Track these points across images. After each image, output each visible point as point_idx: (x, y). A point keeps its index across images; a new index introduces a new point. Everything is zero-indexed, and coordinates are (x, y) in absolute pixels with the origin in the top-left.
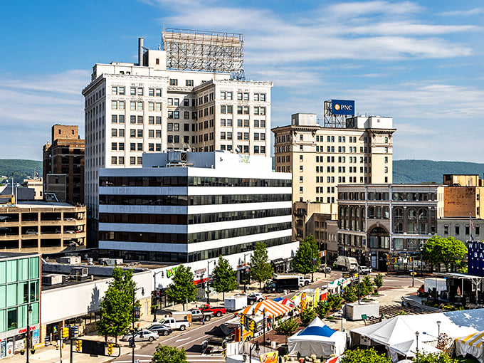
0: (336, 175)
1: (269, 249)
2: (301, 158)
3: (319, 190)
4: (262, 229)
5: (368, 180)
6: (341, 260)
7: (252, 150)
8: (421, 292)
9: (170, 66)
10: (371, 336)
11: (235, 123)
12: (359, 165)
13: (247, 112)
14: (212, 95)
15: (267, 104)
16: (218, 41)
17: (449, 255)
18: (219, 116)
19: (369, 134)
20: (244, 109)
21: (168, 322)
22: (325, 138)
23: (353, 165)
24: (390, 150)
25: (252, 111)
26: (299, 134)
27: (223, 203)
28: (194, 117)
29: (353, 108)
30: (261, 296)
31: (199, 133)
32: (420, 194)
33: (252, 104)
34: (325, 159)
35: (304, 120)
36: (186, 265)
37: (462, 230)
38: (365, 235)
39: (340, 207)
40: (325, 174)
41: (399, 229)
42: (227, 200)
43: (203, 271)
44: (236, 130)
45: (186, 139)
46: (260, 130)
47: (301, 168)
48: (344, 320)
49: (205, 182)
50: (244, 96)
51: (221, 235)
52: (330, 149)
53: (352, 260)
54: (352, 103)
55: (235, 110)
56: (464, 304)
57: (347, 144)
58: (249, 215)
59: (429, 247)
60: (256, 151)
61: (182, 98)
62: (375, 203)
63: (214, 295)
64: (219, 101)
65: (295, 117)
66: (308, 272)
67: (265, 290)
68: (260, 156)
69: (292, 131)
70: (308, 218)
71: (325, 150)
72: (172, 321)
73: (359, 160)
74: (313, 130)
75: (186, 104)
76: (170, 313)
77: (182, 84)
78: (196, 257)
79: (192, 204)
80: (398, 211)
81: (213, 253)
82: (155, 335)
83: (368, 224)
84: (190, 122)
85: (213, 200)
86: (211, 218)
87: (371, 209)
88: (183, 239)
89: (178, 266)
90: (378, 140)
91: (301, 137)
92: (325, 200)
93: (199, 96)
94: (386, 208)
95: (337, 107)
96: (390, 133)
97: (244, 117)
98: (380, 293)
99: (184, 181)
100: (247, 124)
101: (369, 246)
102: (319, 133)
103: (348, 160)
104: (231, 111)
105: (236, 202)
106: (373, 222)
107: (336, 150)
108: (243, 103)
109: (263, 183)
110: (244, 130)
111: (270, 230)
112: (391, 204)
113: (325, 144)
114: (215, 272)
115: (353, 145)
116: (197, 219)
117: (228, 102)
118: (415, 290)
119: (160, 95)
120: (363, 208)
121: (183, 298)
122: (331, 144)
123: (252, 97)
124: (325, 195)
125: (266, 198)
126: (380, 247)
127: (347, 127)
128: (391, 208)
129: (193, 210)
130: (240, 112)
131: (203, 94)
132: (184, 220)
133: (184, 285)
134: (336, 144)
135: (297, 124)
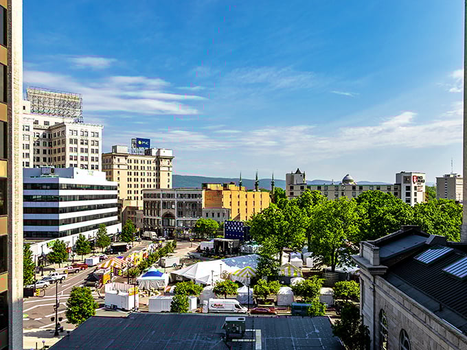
0: (139, 183)
1: (107, 228)
2: (119, 172)
3: (129, 192)
4: (101, 216)
5: (158, 186)
6: (146, 234)
7: (90, 167)
8: (199, 250)
9: (33, 112)
10: (184, 275)
11: (79, 150)
12: (153, 177)
13: (87, 144)
14: (64, 132)
15: (100, 139)
16: (65, 97)
17: (209, 229)
18: (68, 145)
19: (158, 159)
20: (85, 142)
21: (53, 275)
22: (133, 161)
23: (149, 177)
24: (171, 169)
25: (90, 143)
26: (117, 158)
27: (80, 200)
28: (50, 145)
29: (149, 144)
30: (106, 256)
31: (53, 156)
32: (193, 195)
33: (90, 138)
34: (133, 174)
35: (120, 150)
36: (61, 239)
37: (216, 215)
38: (161, 218)
39: (144, 202)
40: (133, 183)
41: (180, 214)
42: (82, 198)
43: (68, 243)
44: (80, 155)
45: (45, 160)
46: (95, 155)
47: (119, 179)
48: (160, 267)
49: (70, 187)
50: (85, 133)
51: (78, 220)
52: (136, 168)
53: (154, 233)
54: (149, 140)
55: (79, 142)
56: (225, 255)
57: (146, 165)
58: (95, 207)
59: (199, 224)
60: (93, 168)
61: (41, 132)
62: (166, 199)
63: (77, 257)
64: (68, 136)
65: (115, 148)
66: (130, 241)
67: (106, 253)
68: (95, 171)
69: (113, 156)
70: (123, 209)
71: (133, 168)
72: (57, 274)
73: (152, 174)
74: (126, 156)
75: (44, 136)
76: (54, 270)
77: (41, 124)
78: (64, 234)
79: (61, 201)
80: (180, 204)
81: (74, 231)
82: (48, 283)
83: (162, 212)
84: (47, 148)
85: (73, 198)
86: (72, 210)
87: (164, 203)
88: (56, 223)
89: (55, 240)
90: (164, 163)
91: (119, 160)
92: (133, 198)
93: (53, 132)
94: (173, 203)
95: (140, 143)
96: (171, 159)
97: (85, 147)
98: (175, 251)
99: (56, 187)
100: (87, 151)
101: (163, 225)
102: (129, 158)
103: (146, 174)
104: (76, 142)
105: (87, 200)
106: (165, 211)
107: (139, 168)
108: (84, 138)
109: (101, 188)
110: (84, 155)
111: (106, 217)
112: (176, 200)
113: (133, 164)
114: (77, 243)
115: (149, 165)
116: (64, 210)
117: (74, 137)
118: (194, 249)
119: (29, 130)
120: (159, 202)
121: (60, 260)
122: (136, 165)
123: (90, 134)
124: (133, 195)
125: (103, 197)
126: (169, 225)
127: (146, 155)
128: (176, 202)
129: (62, 204)
130: (82, 143)
131: (57, 131)
132: (57, 211)
133: (60, 252)
134: (140, 165)
135: (116, 152)
